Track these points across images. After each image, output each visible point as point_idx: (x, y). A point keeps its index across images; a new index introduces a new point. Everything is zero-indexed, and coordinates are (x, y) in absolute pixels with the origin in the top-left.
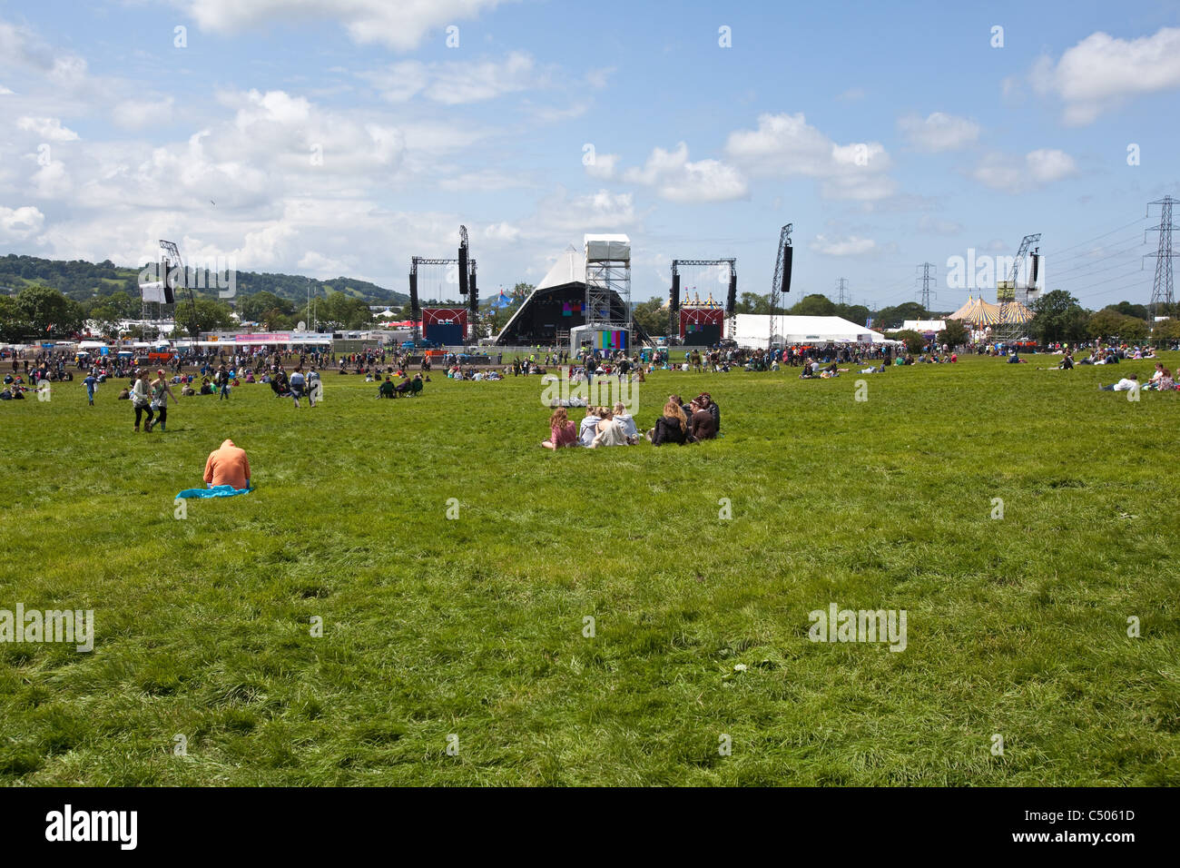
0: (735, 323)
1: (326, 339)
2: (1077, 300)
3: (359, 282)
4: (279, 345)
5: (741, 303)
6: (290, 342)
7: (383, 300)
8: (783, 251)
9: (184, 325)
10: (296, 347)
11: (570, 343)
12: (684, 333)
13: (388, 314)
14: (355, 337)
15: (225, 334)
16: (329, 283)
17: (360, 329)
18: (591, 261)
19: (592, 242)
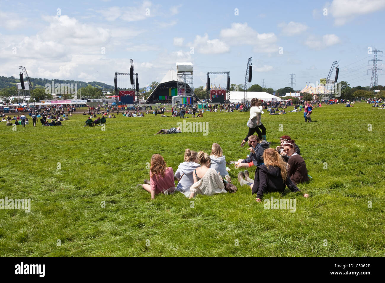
0: (229, 94)
1: (85, 102)
2: (349, 85)
3: (100, 83)
4: (67, 104)
5: (231, 87)
6: (71, 103)
7: (108, 89)
8: (249, 67)
9: (34, 97)
10: (73, 105)
11: (171, 102)
12: (212, 98)
13: (109, 93)
14: (96, 101)
15: (48, 101)
16: (89, 83)
17: (97, 98)
18: (179, 72)
19: (179, 65)
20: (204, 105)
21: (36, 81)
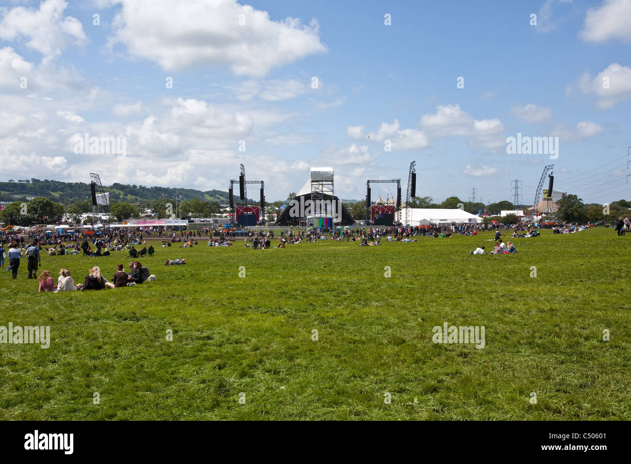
0: (401, 213)
1: (185, 223)
2: (581, 200)
4: (160, 226)
5: (411, 201)
6: (165, 225)
8: (411, 175)
9: (115, 215)
11: (306, 225)
12: (374, 218)
13: (228, 209)
14: (204, 221)
15: (134, 220)
16: (207, 193)
17: (206, 216)
18: (313, 181)
19: (314, 172)
20: (345, 229)
21: (128, 189)
